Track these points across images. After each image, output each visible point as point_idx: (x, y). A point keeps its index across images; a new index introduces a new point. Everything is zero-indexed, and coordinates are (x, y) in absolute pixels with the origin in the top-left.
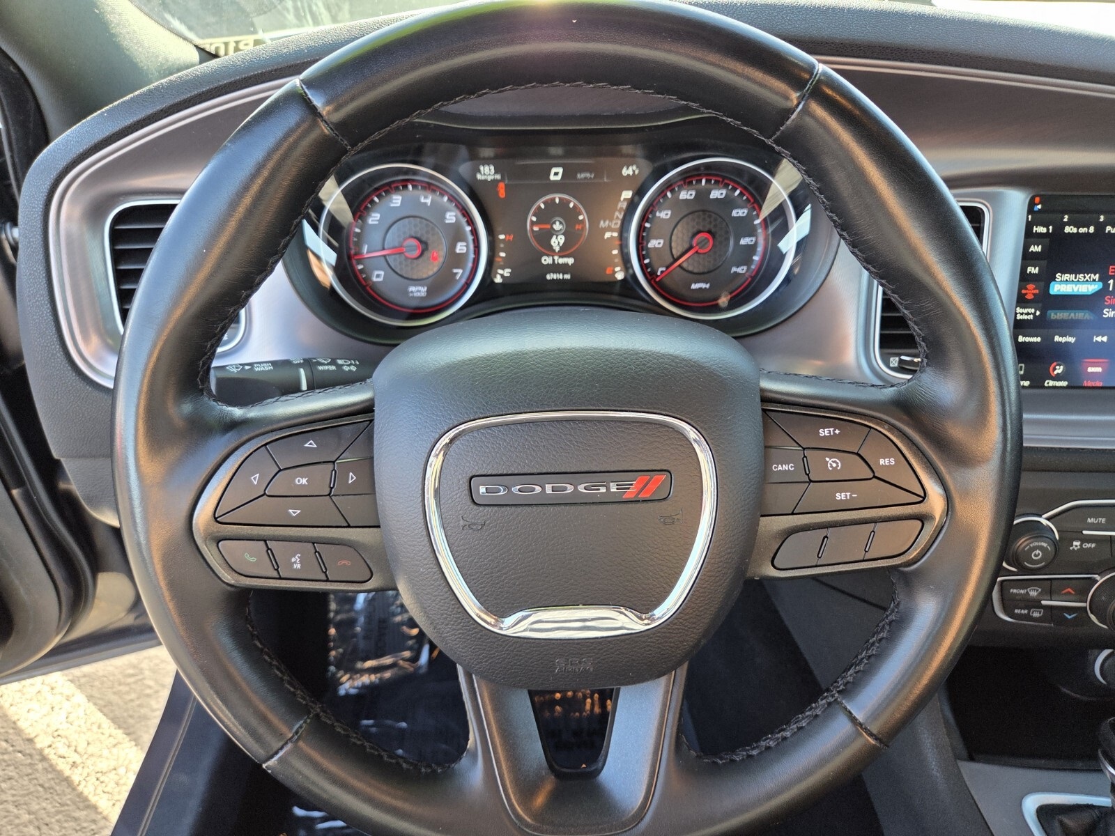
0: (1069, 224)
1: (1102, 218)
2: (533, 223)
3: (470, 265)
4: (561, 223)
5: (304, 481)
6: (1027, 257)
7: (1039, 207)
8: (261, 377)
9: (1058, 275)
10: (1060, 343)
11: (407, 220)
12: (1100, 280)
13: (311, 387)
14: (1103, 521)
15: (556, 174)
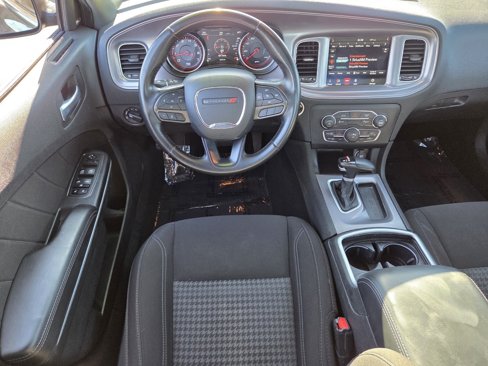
0: (340, 45)
1: (348, 43)
2: (216, 46)
3: (201, 57)
4: (223, 46)
5: (173, 101)
6: (330, 53)
7: (333, 41)
8: (159, 84)
9: (338, 58)
10: (339, 74)
11: (185, 46)
12: (348, 59)
13: (169, 85)
14: (345, 116)
15: (221, 33)
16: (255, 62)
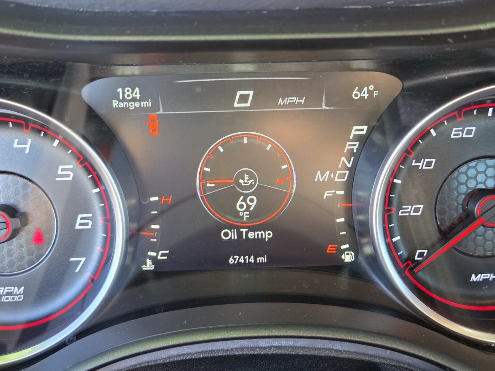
16: (473, 278)
